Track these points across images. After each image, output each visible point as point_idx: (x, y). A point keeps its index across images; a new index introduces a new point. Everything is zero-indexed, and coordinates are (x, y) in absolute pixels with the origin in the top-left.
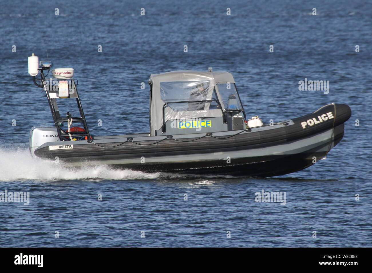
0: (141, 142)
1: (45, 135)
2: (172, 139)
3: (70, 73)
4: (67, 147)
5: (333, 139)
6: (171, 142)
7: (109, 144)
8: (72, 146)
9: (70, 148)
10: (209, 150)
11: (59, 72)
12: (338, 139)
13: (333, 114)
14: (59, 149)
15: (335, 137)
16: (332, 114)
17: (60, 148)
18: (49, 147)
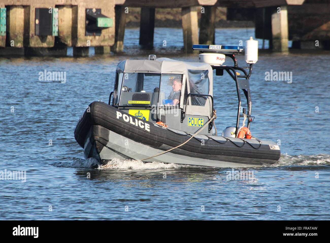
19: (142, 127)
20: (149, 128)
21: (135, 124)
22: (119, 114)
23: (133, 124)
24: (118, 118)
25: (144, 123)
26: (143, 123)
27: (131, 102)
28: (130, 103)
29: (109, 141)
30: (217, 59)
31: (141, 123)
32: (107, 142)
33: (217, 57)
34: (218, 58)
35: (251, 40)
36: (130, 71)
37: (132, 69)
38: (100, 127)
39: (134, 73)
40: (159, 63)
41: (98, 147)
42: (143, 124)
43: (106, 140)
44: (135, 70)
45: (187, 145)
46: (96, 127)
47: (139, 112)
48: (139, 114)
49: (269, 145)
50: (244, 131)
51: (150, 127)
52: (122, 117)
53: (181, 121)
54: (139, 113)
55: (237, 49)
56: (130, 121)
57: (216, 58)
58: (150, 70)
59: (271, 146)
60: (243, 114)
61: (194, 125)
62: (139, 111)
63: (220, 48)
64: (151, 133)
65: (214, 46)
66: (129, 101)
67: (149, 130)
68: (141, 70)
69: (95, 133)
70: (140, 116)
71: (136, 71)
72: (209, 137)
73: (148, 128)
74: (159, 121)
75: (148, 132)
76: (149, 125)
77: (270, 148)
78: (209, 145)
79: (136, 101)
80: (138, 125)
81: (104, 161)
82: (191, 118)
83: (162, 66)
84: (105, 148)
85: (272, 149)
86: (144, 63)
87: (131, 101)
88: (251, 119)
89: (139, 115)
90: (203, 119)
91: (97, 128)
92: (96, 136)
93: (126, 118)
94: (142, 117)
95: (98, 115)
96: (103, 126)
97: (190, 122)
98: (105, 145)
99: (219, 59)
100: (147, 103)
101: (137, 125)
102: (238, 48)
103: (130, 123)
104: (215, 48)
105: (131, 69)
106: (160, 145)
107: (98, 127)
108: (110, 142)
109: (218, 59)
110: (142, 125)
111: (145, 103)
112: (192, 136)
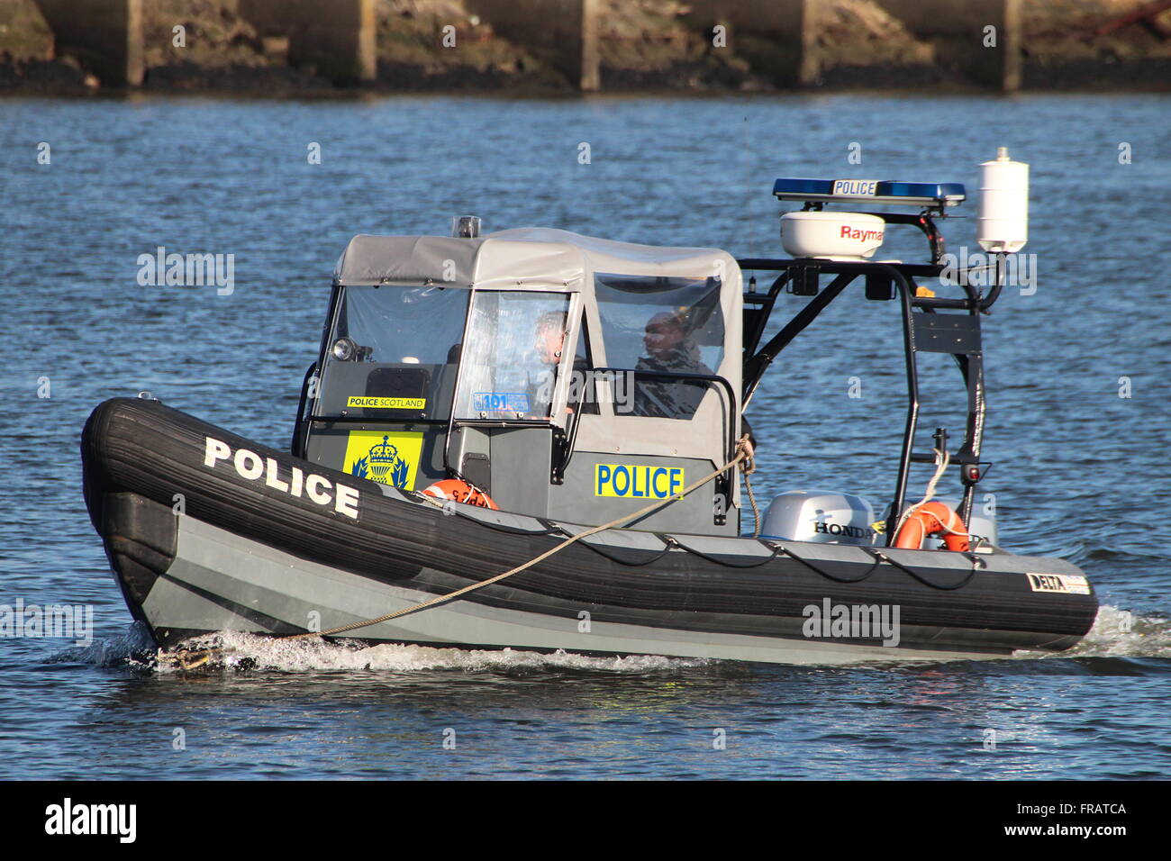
19: (324, 500)
20: (355, 503)
21: (290, 486)
22: (218, 449)
23: (283, 487)
24: (210, 462)
25: (334, 485)
26: (327, 484)
27: (358, 402)
28: (354, 405)
29: (178, 555)
30: (842, 236)
31: (319, 485)
32: (170, 560)
33: (843, 227)
34: (846, 230)
35: (1000, 159)
36: (363, 279)
37: (370, 271)
38: (134, 499)
39: (377, 287)
40: (472, 248)
41: (132, 580)
42: (327, 490)
43: (161, 551)
44: (379, 274)
45: (541, 571)
46: (117, 499)
47: (385, 443)
48: (386, 451)
49: (1029, 575)
50: (925, 521)
51: (360, 499)
52: (230, 462)
53: (552, 476)
54: (385, 445)
55: (933, 194)
56: (264, 475)
57: (840, 232)
58: (434, 277)
59: (1035, 578)
60: (937, 451)
61: (629, 494)
62: (386, 438)
63: (873, 191)
64: (361, 526)
65: (853, 184)
66: (350, 398)
67: (353, 514)
68: (399, 277)
69: (113, 525)
70: (386, 458)
71: (382, 281)
72: (669, 544)
73: (347, 505)
74: (452, 478)
75: (347, 520)
76: (356, 493)
77: (1031, 588)
78: (666, 574)
79: (374, 398)
80: (304, 490)
81: (167, 634)
82: (613, 468)
83: (479, 259)
84: (160, 581)
85: (1042, 589)
86: (416, 248)
87: (356, 398)
88: (974, 471)
89: (383, 453)
90: (682, 470)
91: (125, 505)
92: (117, 534)
93: (249, 464)
94: (396, 462)
95: (121, 454)
96: (148, 497)
97: (602, 481)
98: (160, 571)
99: (852, 233)
100: (413, 407)
101: (296, 492)
102: (939, 193)
103: (268, 484)
104: (855, 190)
105: (368, 269)
106: (415, 572)
107: (127, 500)
108: (179, 559)
109: (846, 235)
110: (319, 493)
111: (408, 407)
112: (571, 536)
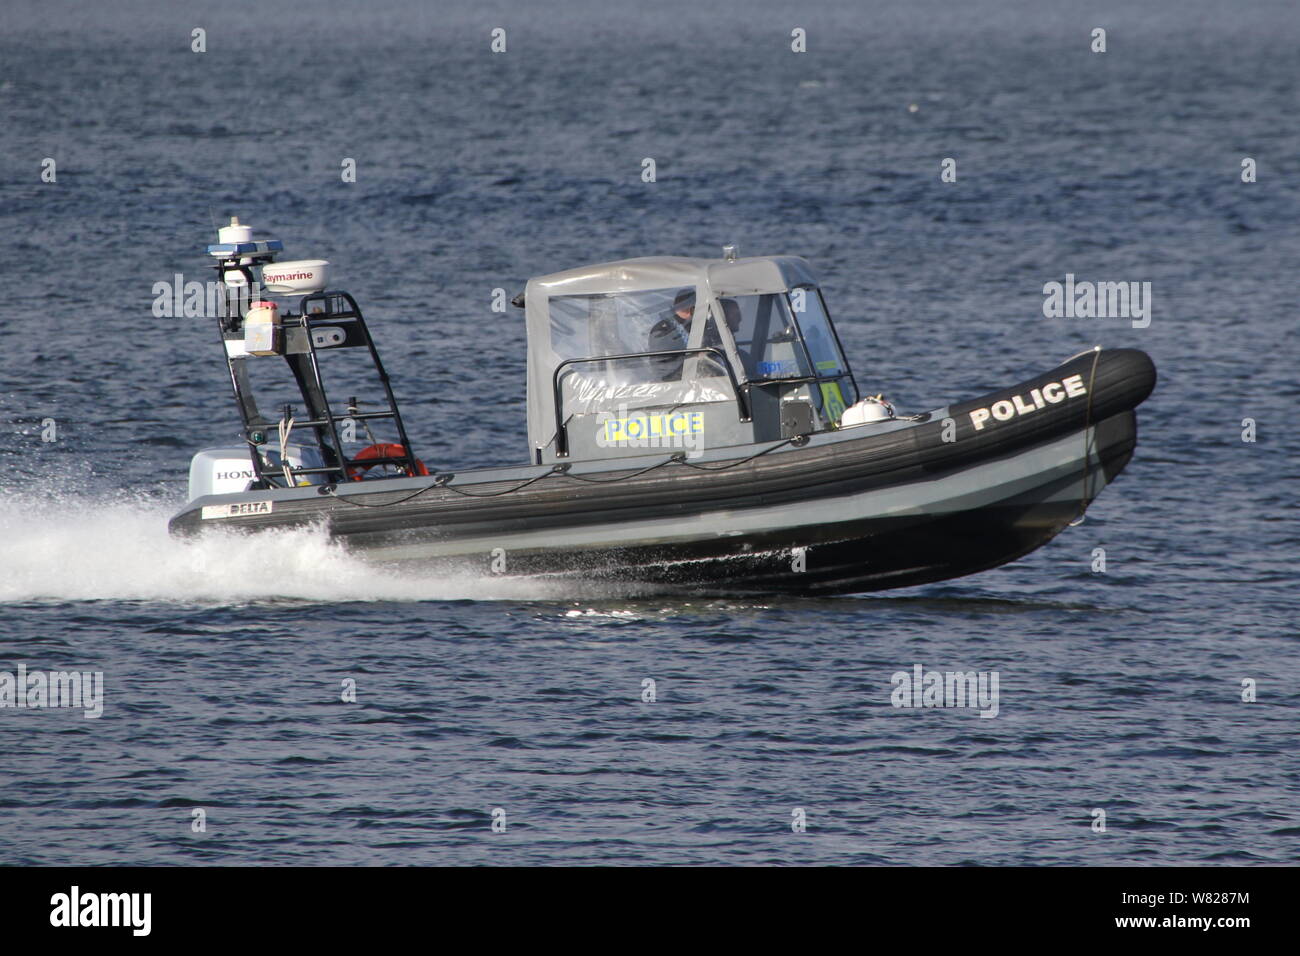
0: (471, 487)
1: (223, 474)
2: (566, 475)
3: (309, 276)
4: (253, 507)
5: (1095, 460)
6: (561, 485)
7: (380, 496)
8: (269, 505)
9: (264, 512)
10: (680, 506)
11: (273, 274)
12: (1113, 459)
13: (1085, 381)
14: (230, 515)
15: (1100, 453)
16: (1083, 380)
17: (233, 511)
18: (201, 509)
